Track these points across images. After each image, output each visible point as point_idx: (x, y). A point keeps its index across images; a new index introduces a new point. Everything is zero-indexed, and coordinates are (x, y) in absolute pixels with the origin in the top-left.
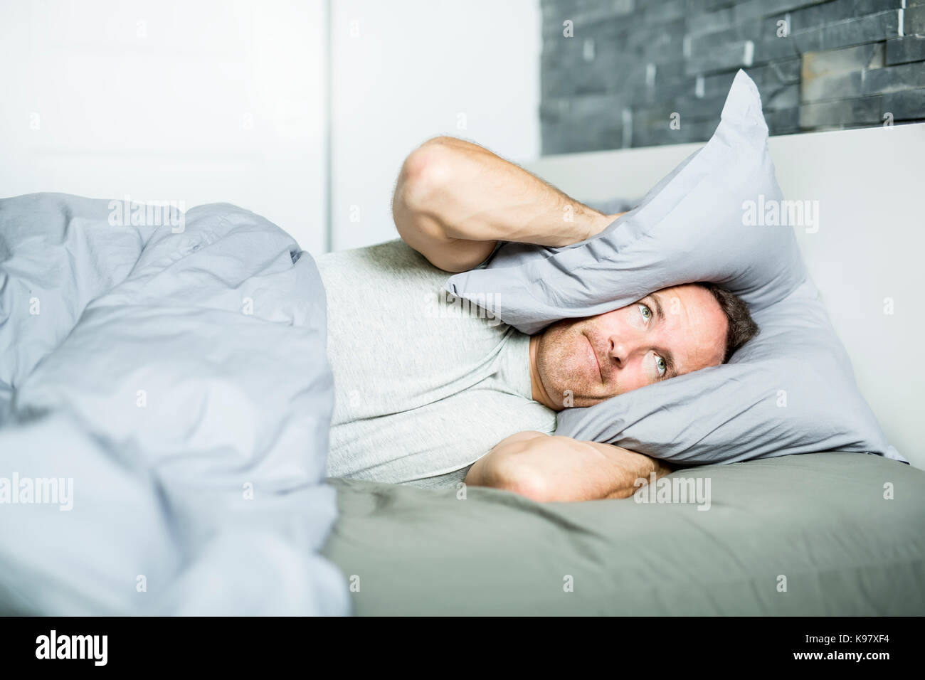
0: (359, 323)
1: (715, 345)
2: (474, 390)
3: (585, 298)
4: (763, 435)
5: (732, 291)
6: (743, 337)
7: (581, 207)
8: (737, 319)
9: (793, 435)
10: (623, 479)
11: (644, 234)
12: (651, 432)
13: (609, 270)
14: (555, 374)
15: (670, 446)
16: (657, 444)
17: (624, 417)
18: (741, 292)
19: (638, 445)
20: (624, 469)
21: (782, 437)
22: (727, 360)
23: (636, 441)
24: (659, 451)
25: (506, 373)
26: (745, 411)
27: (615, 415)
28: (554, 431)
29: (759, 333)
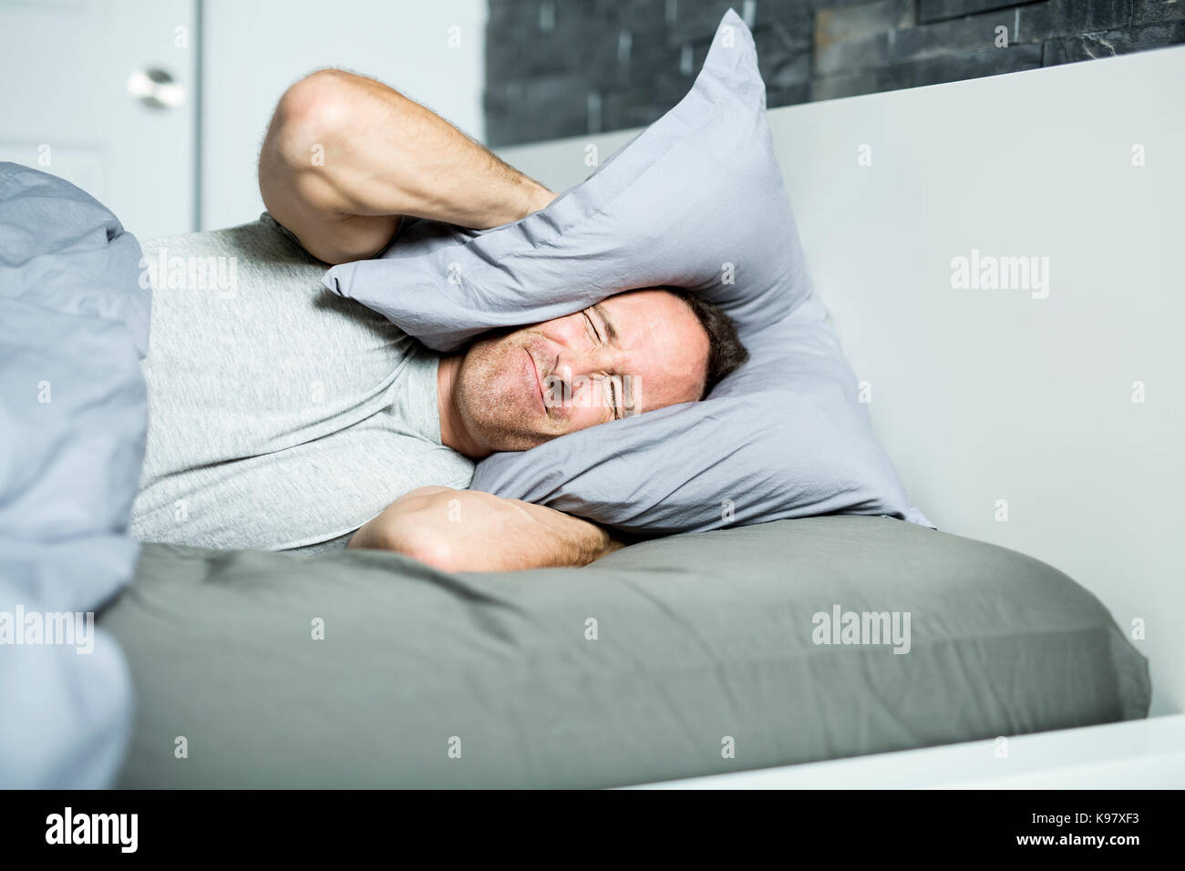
0: (200, 336)
1: (693, 371)
2: (360, 430)
3: (516, 297)
4: (747, 492)
5: (717, 304)
6: (729, 363)
7: (517, 175)
8: (722, 337)
9: (787, 491)
10: (558, 551)
11: (597, 211)
12: (599, 488)
13: (549, 257)
14: (477, 401)
15: (623, 506)
16: (606, 504)
17: (563, 468)
18: (727, 306)
19: (581, 505)
20: (560, 539)
21: (773, 495)
22: (706, 394)
23: (578, 500)
24: (610, 513)
25: (405, 407)
26: (724, 459)
27: (551, 466)
28: (468, 488)
29: (748, 359)
